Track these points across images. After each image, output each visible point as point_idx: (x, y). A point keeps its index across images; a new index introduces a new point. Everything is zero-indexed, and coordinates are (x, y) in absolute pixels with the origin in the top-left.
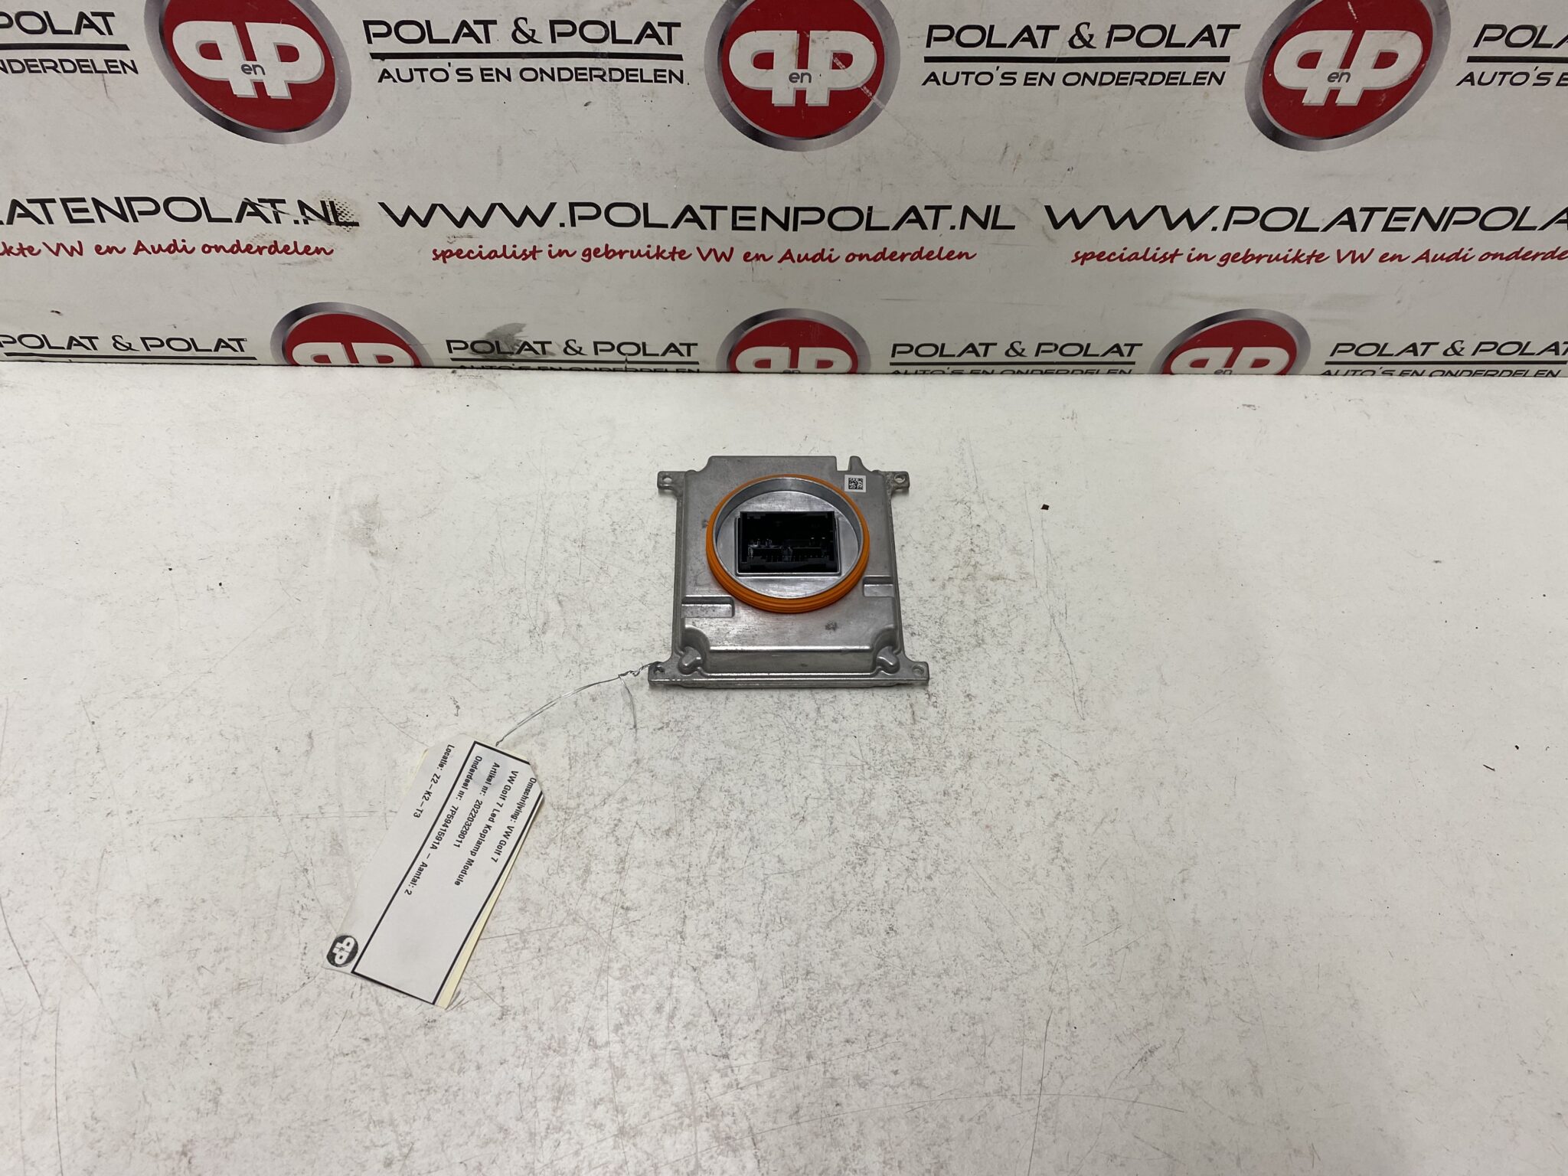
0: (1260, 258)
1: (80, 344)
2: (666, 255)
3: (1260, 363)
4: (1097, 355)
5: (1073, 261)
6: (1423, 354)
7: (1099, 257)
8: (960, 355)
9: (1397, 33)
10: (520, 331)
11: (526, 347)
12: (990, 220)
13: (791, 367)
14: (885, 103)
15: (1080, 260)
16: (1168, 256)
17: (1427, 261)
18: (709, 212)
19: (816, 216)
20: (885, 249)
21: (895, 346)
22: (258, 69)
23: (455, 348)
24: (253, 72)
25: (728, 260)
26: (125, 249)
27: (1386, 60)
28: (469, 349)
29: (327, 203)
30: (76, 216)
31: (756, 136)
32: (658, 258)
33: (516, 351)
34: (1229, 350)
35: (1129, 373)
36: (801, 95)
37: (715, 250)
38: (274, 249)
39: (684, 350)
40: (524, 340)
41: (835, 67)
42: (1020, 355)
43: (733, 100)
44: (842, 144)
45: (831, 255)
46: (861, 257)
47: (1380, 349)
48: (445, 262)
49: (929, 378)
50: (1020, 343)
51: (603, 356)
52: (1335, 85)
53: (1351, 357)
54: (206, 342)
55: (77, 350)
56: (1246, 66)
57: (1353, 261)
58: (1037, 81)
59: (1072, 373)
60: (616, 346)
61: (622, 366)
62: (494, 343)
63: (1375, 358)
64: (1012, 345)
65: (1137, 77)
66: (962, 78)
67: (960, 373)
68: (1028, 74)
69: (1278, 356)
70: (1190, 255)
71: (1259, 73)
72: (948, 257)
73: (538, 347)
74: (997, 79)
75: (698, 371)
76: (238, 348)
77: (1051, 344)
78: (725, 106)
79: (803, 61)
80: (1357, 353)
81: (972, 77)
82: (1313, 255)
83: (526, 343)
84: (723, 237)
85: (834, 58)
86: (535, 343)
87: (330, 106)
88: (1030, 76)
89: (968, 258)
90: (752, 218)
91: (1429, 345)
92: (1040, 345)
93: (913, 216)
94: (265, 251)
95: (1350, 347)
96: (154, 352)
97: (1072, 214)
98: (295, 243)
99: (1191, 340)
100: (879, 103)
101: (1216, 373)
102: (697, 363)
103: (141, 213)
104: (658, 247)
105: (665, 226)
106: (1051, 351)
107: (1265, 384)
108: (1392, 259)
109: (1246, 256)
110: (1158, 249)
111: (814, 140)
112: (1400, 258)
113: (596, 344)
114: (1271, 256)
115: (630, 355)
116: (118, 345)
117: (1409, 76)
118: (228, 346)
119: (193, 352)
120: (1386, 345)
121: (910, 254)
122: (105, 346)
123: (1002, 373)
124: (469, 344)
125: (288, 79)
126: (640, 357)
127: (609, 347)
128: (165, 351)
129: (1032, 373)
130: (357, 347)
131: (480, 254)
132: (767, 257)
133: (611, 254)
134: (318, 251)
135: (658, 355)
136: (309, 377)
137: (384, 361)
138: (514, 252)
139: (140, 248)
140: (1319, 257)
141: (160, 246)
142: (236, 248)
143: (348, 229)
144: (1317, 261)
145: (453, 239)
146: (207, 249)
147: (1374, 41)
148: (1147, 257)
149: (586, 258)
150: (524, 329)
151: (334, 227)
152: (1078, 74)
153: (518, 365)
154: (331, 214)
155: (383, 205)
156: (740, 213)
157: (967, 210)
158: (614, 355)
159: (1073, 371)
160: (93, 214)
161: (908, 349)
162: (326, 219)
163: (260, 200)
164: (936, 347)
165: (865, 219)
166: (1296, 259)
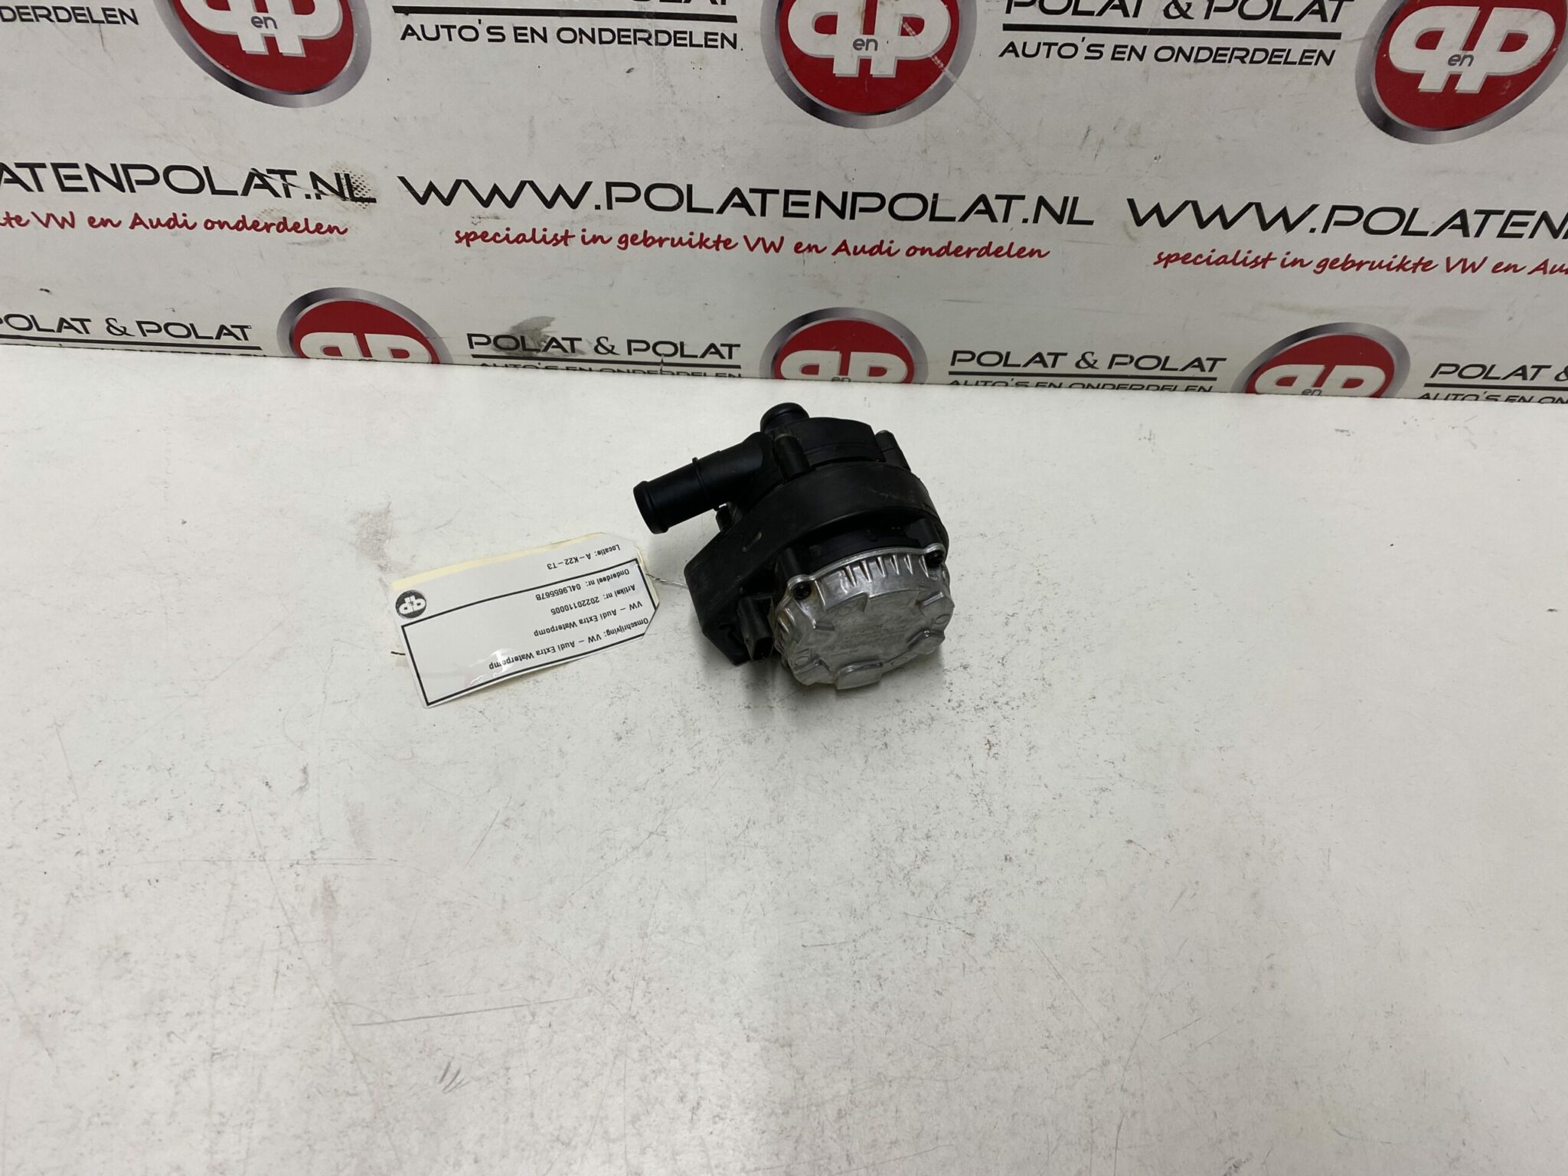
0: (1361, 264)
1: (71, 327)
2: (710, 243)
3: (1352, 383)
4: (1176, 370)
5: (1155, 263)
6: (1532, 379)
7: (1185, 259)
8: (1026, 365)
9: (1528, 12)
10: (548, 325)
11: (554, 344)
12: (1066, 213)
13: (841, 374)
14: (957, 77)
15: (1164, 262)
16: (1260, 260)
17: (1545, 273)
18: (760, 195)
19: (876, 202)
20: (950, 243)
21: (956, 353)
22: (269, 22)
23: (477, 343)
24: (263, 25)
25: (777, 250)
26: (120, 222)
27: (1513, 42)
28: (492, 345)
29: (342, 176)
30: (68, 183)
31: (813, 110)
32: (700, 248)
33: (543, 348)
34: (1320, 368)
35: (1209, 391)
36: (865, 64)
37: (763, 240)
38: (282, 226)
39: (725, 351)
40: (552, 335)
41: (904, 33)
42: (1092, 366)
43: (791, 68)
44: (907, 122)
45: (890, 248)
46: (923, 251)
47: (1486, 371)
48: (468, 245)
49: (989, 389)
50: (1093, 353)
51: (636, 356)
52: (1456, 69)
53: (1454, 379)
54: (207, 328)
55: (67, 333)
56: (1358, 46)
57: (1464, 270)
58: (1126, 56)
59: (1147, 389)
60: (651, 345)
61: (657, 368)
62: (519, 339)
63: (1479, 381)
64: (1083, 357)
65: (1236, 53)
66: (1044, 49)
67: (1025, 385)
68: (1116, 47)
69: (1373, 376)
70: (1285, 259)
71: (1372, 54)
72: (1019, 254)
73: (566, 344)
74: (1083, 52)
75: (740, 376)
76: (241, 336)
77: (1126, 356)
78: (782, 75)
79: (869, 26)
80: (1460, 375)
81: (1054, 49)
82: (1420, 263)
83: (554, 339)
84: (772, 224)
85: (904, 23)
86: (564, 339)
87: (347, 65)
88: (1118, 49)
89: (1040, 256)
90: (806, 204)
91: (1540, 368)
92: (1114, 356)
93: (982, 205)
94: (273, 229)
95: (1454, 368)
96: (151, 337)
97: (1157, 210)
98: (306, 220)
99: (1278, 357)
100: (951, 76)
101: (1304, 393)
102: (739, 367)
103: (139, 182)
104: (702, 235)
105: (710, 211)
106: (1125, 364)
107: (1356, 409)
108: (1506, 269)
109: (1346, 262)
110: (1250, 252)
111: (877, 116)
112: (1514, 268)
113: (630, 342)
114: (1374, 262)
115: (666, 355)
116: (111, 328)
117: (1539, 61)
118: (231, 333)
119: (192, 340)
120: (1493, 366)
121: (976, 249)
122: (97, 330)
123: (1070, 387)
124: (492, 338)
125: (300, 34)
126: (677, 359)
127: (644, 346)
128: (163, 337)
129: (1103, 388)
130: (372, 339)
131: (507, 237)
132: (820, 249)
133: (651, 241)
134: (331, 230)
135: (696, 356)
136: (319, 369)
137: (400, 354)
138: (544, 236)
139: (137, 221)
140: (1425, 265)
141: (158, 220)
142: (241, 225)
143: (363, 205)
144: (1423, 270)
145: (478, 220)
146: (209, 225)
147: (1503, 21)
148: (1239, 259)
149: (623, 246)
150: (553, 323)
151: (349, 203)
152: (1171, 49)
153: (544, 364)
154: (346, 188)
155: (402, 179)
156: (793, 198)
157: (1042, 201)
158: (649, 356)
159: (1149, 386)
160: (86, 182)
161: (969, 356)
162: (341, 194)
163: (270, 171)
164: (1000, 355)
165: (930, 208)
166: (1401, 266)
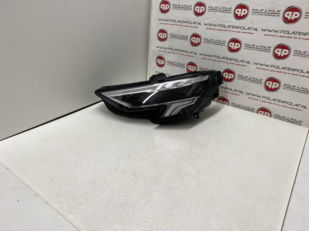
0: (266, 102)
3: (267, 115)
4: (251, 109)
5: (249, 98)
8: (238, 106)
12: (241, 92)
17: (283, 106)
31: (224, 81)
34: (264, 112)
35: (254, 112)
36: (228, 78)
44: (230, 83)
46: (230, 93)
49: (235, 107)
52: (271, 86)
57: (275, 104)
64: (243, 106)
65: (254, 82)
68: (246, 80)
69: (269, 114)
70: (259, 100)
71: (265, 84)
72: (238, 95)
75: (215, 101)
80: (277, 116)
81: (241, 79)
85: (231, 76)
90: (222, 88)
91: (285, 117)
93: (235, 90)
97: (249, 93)
99: (260, 110)
100: (234, 80)
101: (263, 115)
106: (246, 107)
107: (268, 117)
110: (256, 99)
111: (228, 82)
112: (280, 105)
117: (278, 87)
120: (280, 116)
121: (234, 94)
123: (242, 109)
125: (194, 70)
129: (245, 110)
132: (223, 91)
140: (272, 103)
147: (275, 83)
152: (249, 81)
161: (233, 104)
164: (236, 104)
165: (231, 90)
166: (269, 103)
